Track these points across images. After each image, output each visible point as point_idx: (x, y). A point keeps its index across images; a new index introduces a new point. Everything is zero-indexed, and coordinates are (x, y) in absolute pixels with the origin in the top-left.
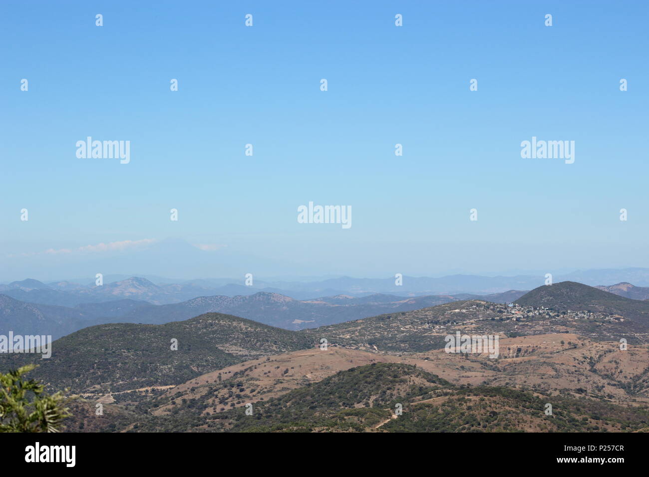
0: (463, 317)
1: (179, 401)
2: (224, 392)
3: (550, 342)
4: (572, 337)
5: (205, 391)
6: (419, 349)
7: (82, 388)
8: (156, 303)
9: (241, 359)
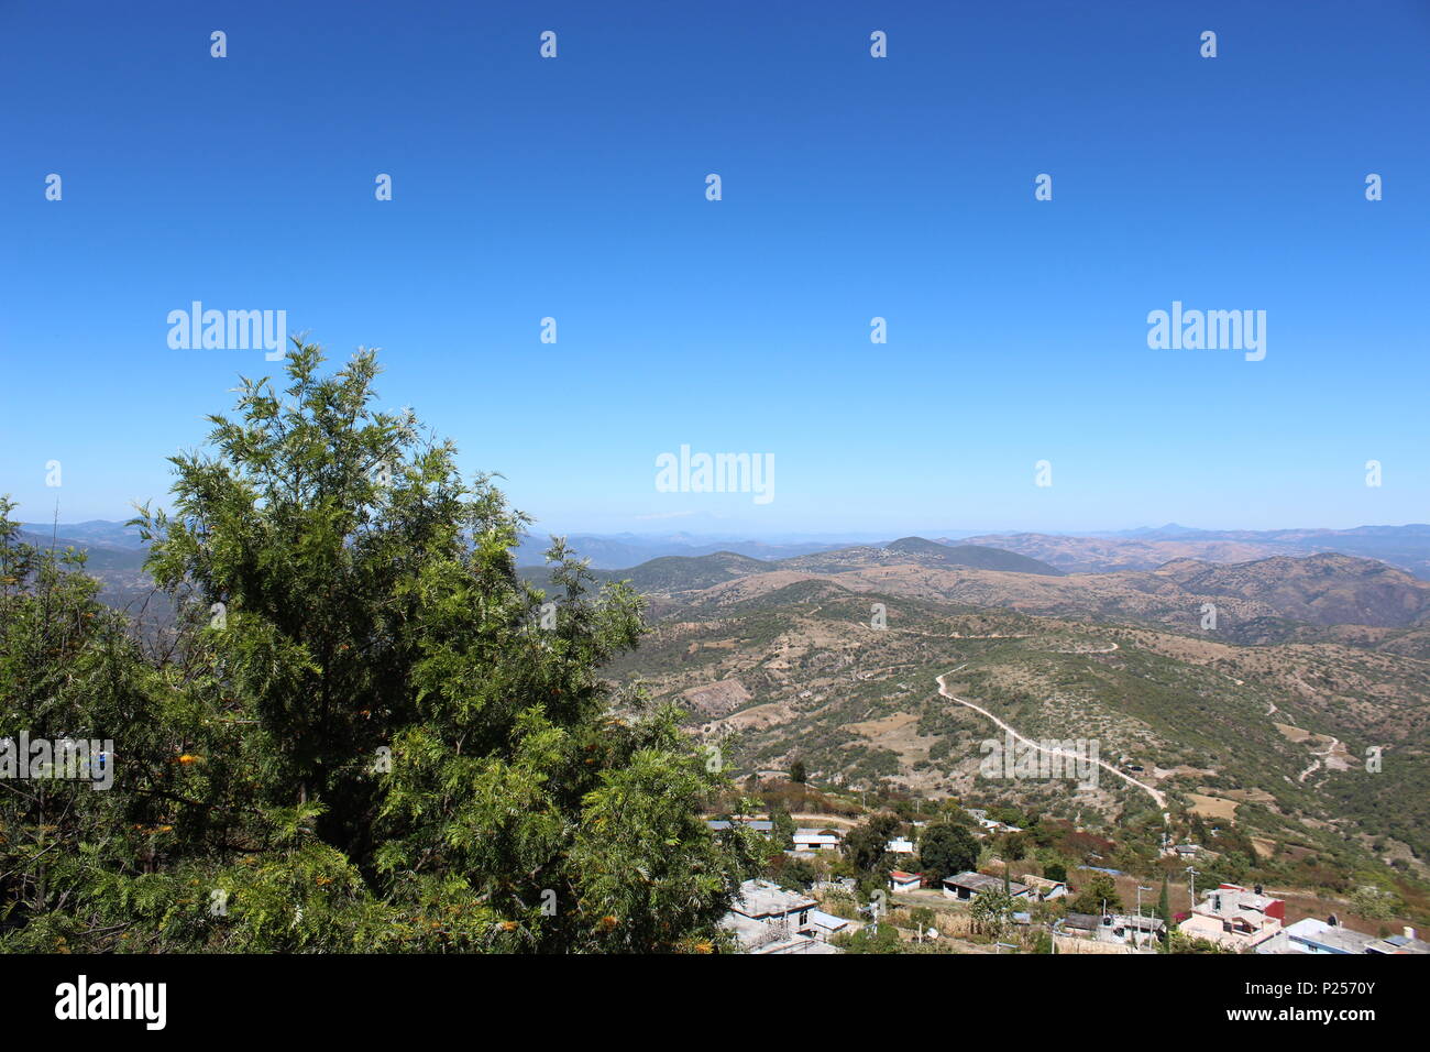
0: (857, 555)
1: (705, 598)
2: (729, 594)
3: (904, 569)
4: (916, 567)
5: (719, 593)
6: (834, 573)
7: (653, 590)
8: (694, 546)
9: (738, 576)
